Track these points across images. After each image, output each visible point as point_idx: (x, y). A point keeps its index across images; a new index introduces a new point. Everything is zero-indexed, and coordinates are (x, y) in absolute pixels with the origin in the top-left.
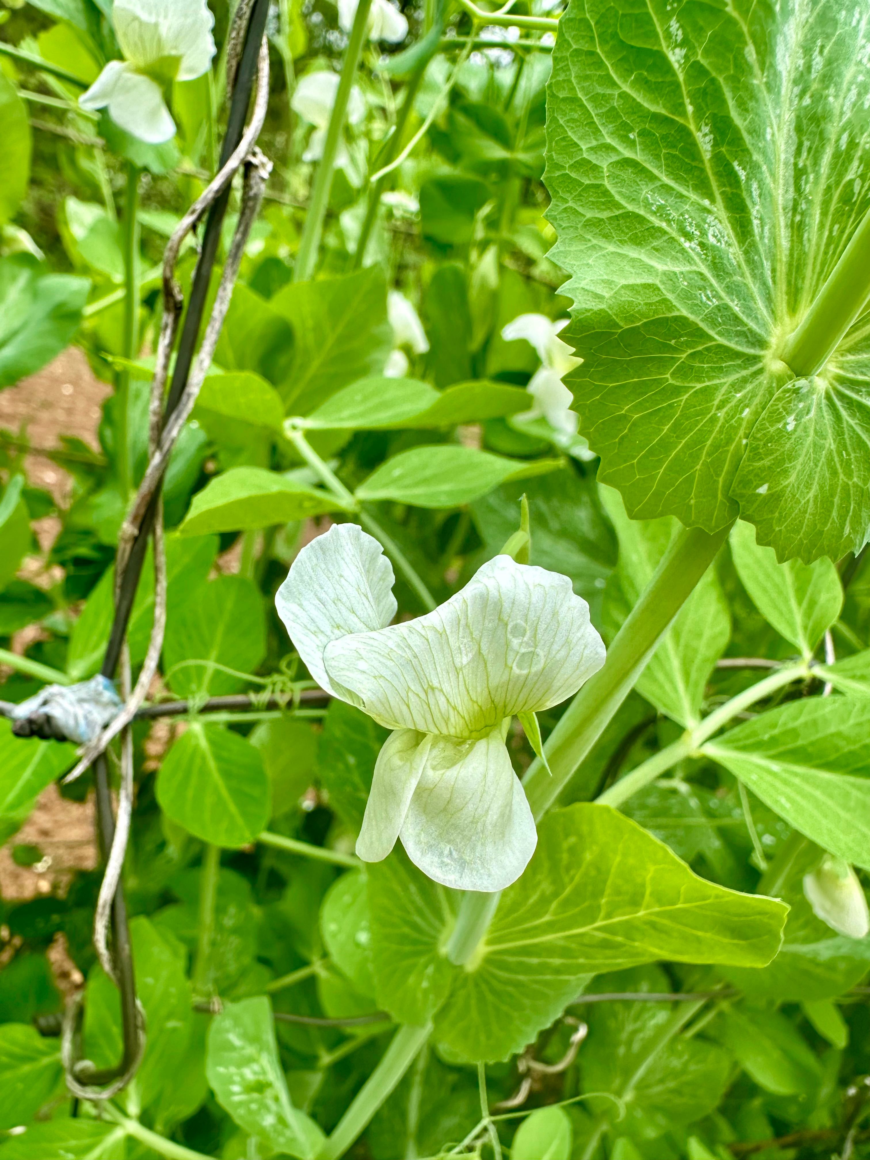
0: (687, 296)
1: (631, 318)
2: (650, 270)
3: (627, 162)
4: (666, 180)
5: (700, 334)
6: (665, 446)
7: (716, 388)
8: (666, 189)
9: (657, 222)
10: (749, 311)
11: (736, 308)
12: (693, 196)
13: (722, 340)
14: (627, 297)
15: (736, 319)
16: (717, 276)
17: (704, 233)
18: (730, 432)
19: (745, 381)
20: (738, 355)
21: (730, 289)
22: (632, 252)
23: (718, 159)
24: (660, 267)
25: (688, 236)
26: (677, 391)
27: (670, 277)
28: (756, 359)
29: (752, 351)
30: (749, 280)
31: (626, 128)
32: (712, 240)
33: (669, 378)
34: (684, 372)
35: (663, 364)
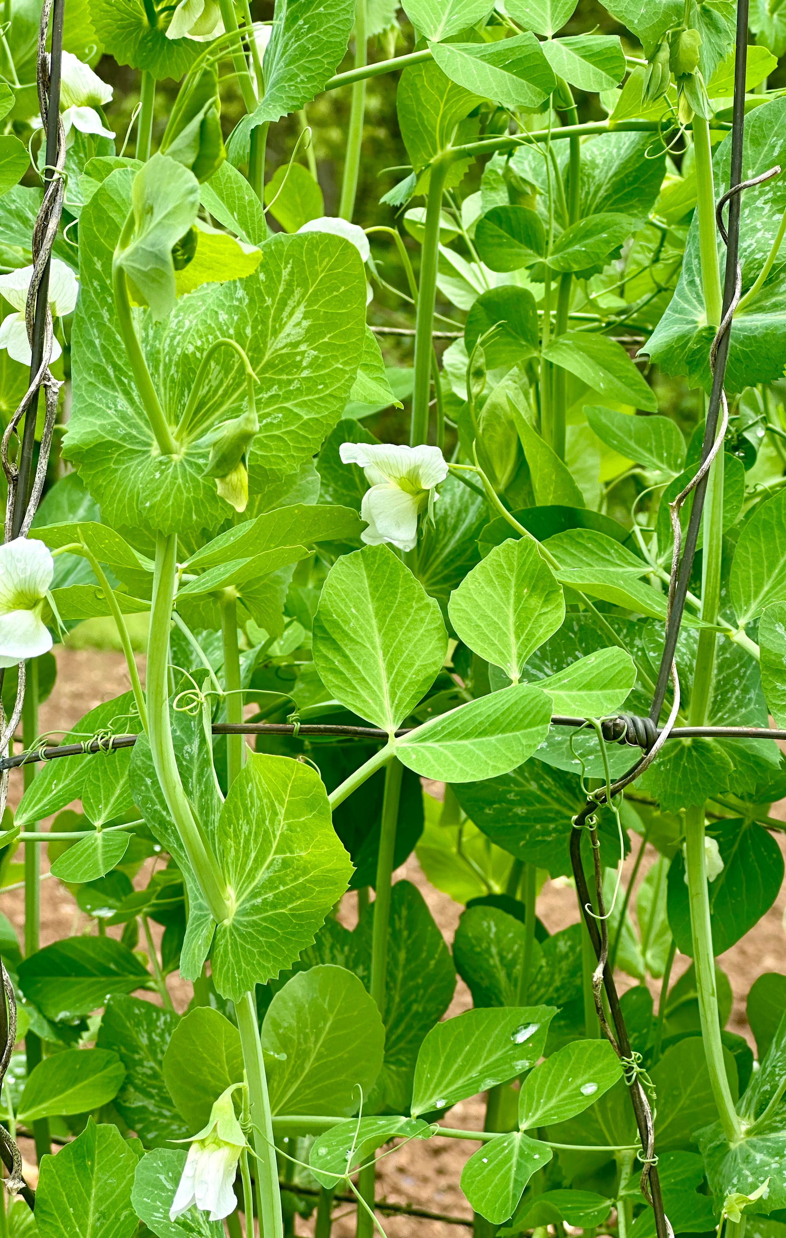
0: (109, 432)
1: (87, 445)
2: (95, 424)
3: (91, 383)
4: (102, 388)
5: (121, 446)
6: (115, 494)
7: (130, 466)
8: (102, 392)
9: (98, 405)
10: (141, 432)
11: (134, 432)
12: (111, 393)
13: (129, 447)
14: (85, 437)
15: (135, 437)
16: (124, 422)
17: (116, 406)
18: (135, 482)
19: (142, 461)
20: (139, 451)
21: (130, 426)
22: (90, 419)
23: (116, 376)
24: (98, 423)
25: (110, 408)
26: (116, 470)
27: (102, 427)
28: (148, 451)
29: (145, 449)
30: (138, 421)
31: (89, 369)
32: (119, 408)
33: (113, 466)
34: (117, 462)
35: (109, 460)
